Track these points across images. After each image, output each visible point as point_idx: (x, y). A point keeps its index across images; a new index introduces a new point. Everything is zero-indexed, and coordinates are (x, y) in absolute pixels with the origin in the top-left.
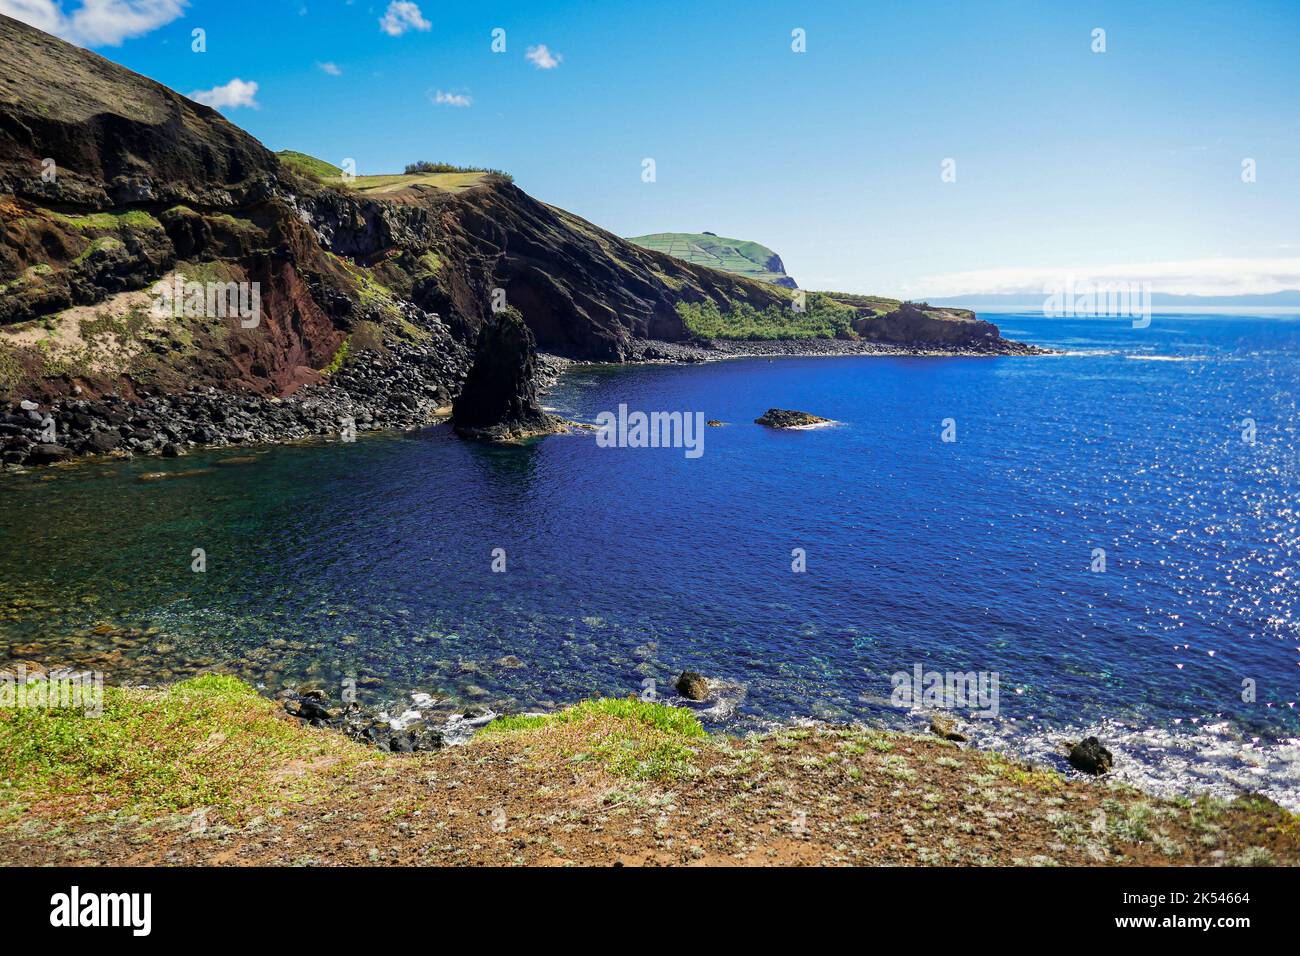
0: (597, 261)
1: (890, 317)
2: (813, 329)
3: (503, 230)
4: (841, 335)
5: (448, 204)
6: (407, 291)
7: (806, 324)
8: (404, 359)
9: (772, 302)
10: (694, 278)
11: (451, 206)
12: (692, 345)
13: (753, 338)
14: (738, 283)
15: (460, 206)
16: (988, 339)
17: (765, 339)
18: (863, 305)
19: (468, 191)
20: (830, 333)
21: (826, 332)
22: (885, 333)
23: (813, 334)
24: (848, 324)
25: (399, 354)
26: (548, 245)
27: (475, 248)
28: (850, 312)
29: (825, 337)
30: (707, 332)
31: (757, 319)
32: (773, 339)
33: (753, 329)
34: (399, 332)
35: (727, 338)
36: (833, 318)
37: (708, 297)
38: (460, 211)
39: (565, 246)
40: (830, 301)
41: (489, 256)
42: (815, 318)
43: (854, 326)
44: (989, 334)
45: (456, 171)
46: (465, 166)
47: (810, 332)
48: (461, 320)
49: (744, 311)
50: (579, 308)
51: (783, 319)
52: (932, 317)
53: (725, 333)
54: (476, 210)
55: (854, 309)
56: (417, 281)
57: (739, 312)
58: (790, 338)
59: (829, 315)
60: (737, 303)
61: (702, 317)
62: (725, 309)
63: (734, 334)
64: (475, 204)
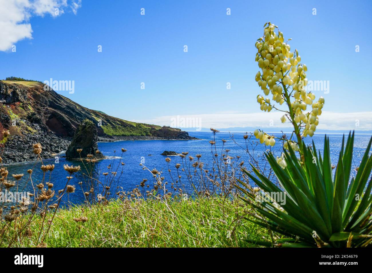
0: (77, 111)
1: (160, 130)
2: (139, 133)
3: (47, 100)
4: (147, 135)
5: (28, 90)
6: (25, 116)
7: (138, 132)
8: (30, 139)
9: (127, 125)
10: (104, 118)
11: (29, 91)
12: (106, 137)
13: (123, 135)
14: (117, 120)
15: (32, 91)
16: (186, 136)
17: (127, 136)
18: (152, 127)
19: (35, 87)
20: (144, 134)
21: (143, 134)
22: (159, 134)
23: (140, 134)
24: (149, 132)
25: (28, 137)
26: (62, 106)
27: (38, 105)
28: (149, 128)
29: (143, 135)
30: (109, 134)
31: (123, 130)
32: (129, 136)
33: (123, 133)
34: (27, 130)
35: (115, 135)
36: (144, 130)
37: (108, 124)
38: (32, 93)
39: (67, 106)
40: (143, 125)
41: (43, 108)
42: (140, 130)
43: (150, 132)
44: (186, 135)
45: (25, 81)
46: (29, 79)
47: (139, 134)
48: (45, 126)
49: (119, 128)
50: (73, 125)
51: (131, 130)
52: (171, 130)
53: (115, 134)
54: (38, 93)
55: (150, 128)
56: (29, 113)
57: (117, 128)
58: (134, 135)
59: (143, 129)
60: (117, 126)
61: (107, 129)
62: (114, 127)
63: (118, 134)
64: (38, 91)
